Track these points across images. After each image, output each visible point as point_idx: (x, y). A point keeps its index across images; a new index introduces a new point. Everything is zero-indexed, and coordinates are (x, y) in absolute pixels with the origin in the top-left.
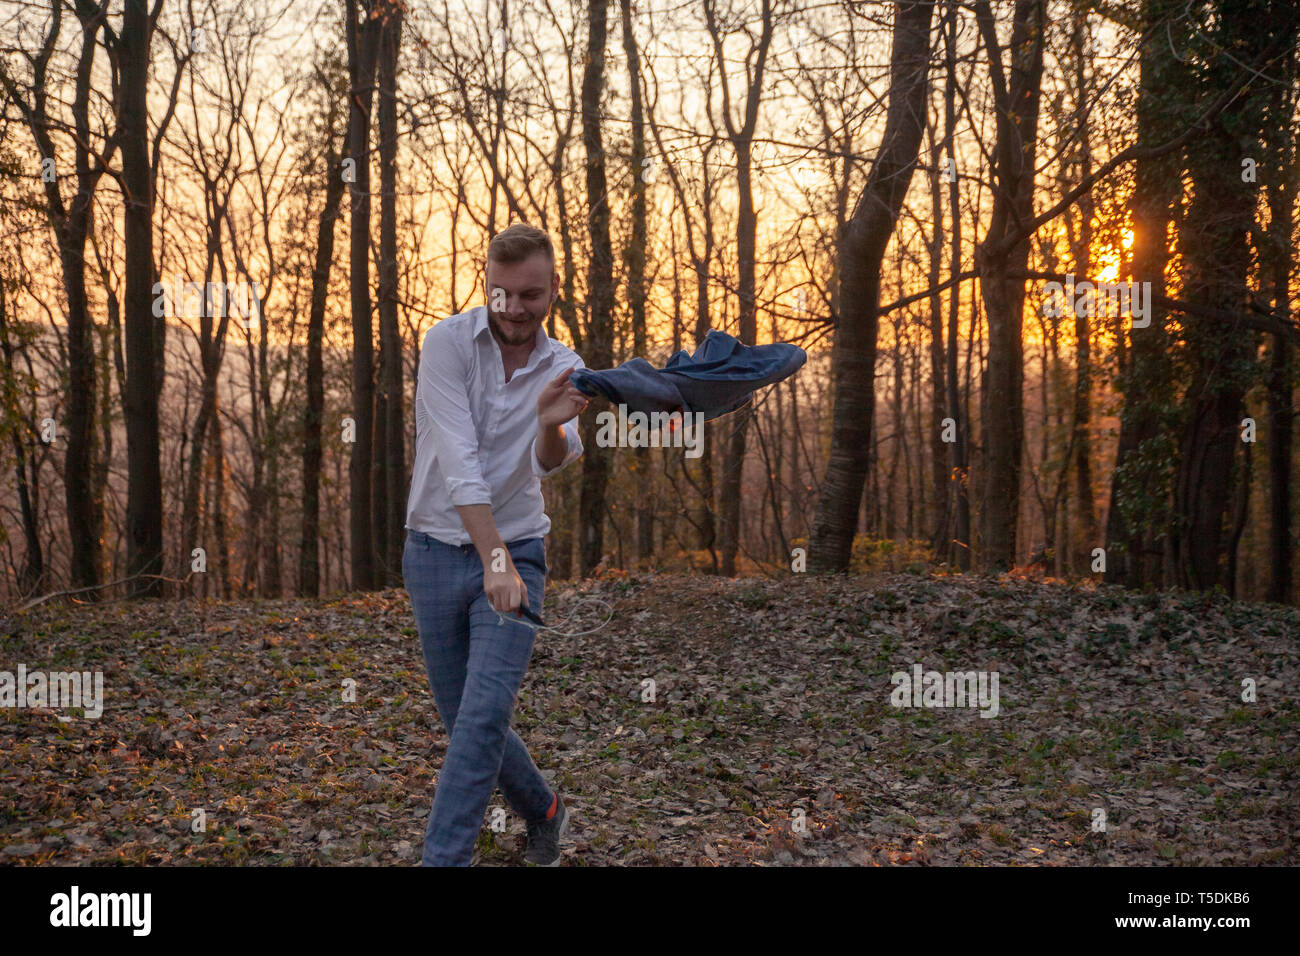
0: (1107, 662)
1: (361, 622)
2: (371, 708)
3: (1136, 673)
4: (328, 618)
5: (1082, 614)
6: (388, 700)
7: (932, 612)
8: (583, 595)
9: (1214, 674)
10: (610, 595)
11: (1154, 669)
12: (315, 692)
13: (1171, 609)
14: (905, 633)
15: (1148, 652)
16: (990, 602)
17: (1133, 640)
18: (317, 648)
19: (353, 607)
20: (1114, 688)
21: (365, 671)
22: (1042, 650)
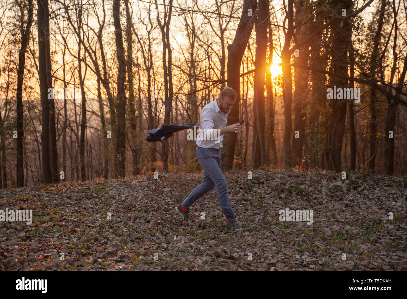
0: (338, 199)
1: (57, 196)
2: (72, 234)
3: (349, 203)
4: (43, 195)
5: (325, 182)
6: (78, 229)
7: (274, 183)
8: (141, 182)
9: (376, 201)
10: (151, 182)
11: (355, 201)
12: (47, 227)
13: (353, 179)
14: (265, 192)
15: (351, 194)
16: (292, 179)
17: (345, 190)
18: (42, 208)
19: (52, 190)
20: (344, 209)
21: (65, 217)
22: (314, 196)
